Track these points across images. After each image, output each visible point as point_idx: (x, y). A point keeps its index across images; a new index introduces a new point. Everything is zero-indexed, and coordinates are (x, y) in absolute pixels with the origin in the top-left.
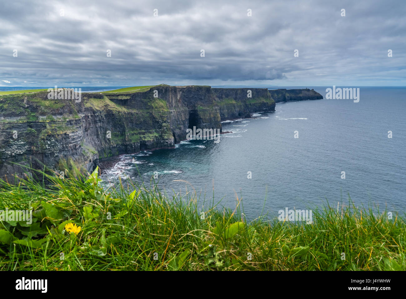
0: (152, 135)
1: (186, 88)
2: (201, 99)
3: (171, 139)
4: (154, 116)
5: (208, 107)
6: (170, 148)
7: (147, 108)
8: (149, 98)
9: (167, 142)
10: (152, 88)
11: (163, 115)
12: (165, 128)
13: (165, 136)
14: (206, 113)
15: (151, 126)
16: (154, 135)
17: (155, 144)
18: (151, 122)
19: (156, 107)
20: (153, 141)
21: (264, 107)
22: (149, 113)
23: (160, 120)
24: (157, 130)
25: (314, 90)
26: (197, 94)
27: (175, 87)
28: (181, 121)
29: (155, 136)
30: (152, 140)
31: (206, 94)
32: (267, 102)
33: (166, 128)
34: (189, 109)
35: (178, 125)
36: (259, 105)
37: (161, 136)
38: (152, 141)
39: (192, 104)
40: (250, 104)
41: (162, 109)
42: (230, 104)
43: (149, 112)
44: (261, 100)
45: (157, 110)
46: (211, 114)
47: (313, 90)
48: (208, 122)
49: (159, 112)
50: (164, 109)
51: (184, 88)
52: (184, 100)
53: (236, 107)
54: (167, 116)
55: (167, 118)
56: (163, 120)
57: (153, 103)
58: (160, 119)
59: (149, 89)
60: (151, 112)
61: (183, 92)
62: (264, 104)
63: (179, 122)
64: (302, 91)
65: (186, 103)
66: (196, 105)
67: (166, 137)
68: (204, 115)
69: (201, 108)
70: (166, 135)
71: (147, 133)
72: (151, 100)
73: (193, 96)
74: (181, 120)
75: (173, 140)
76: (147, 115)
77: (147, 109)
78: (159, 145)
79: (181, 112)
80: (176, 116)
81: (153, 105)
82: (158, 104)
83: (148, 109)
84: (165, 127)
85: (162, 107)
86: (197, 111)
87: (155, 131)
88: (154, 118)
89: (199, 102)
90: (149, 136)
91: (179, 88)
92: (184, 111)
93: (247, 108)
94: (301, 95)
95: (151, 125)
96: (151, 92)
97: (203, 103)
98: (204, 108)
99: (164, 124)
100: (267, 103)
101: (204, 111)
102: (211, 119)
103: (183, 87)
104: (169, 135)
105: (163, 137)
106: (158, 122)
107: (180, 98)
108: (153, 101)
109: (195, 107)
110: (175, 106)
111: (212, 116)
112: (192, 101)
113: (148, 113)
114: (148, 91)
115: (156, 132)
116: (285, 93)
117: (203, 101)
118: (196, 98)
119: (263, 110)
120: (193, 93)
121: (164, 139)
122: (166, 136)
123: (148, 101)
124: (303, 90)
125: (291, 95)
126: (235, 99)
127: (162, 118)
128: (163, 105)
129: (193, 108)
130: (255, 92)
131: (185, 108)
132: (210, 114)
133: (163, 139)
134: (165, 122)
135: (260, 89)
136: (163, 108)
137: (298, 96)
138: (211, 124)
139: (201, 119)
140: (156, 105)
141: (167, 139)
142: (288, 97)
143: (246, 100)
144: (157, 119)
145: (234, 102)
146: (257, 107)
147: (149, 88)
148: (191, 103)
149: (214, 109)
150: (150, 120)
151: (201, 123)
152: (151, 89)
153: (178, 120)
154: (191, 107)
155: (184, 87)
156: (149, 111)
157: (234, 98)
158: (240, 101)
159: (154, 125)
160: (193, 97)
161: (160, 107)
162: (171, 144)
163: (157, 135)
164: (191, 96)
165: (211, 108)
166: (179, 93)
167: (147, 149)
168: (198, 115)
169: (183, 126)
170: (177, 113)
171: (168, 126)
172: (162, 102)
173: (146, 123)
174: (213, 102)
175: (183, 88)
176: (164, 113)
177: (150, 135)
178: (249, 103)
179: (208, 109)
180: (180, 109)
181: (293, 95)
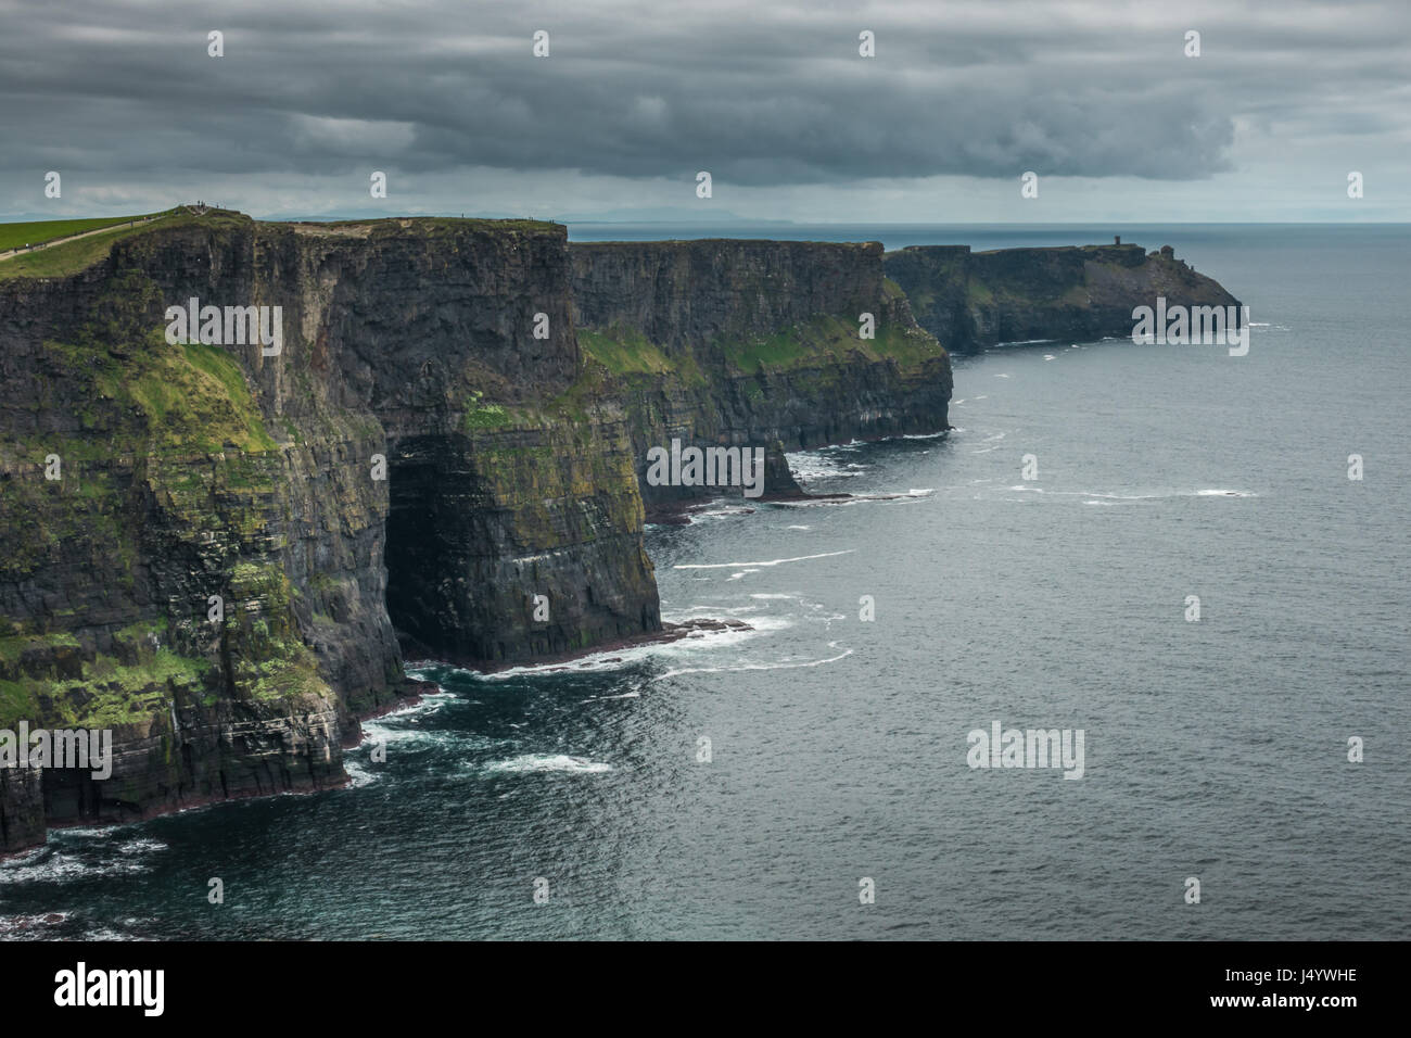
0: (142, 677)
1: (370, 241)
2: (491, 340)
3: (313, 709)
4: (161, 497)
5: (546, 410)
6: (302, 791)
7: (89, 424)
8: (104, 336)
9: (278, 737)
10: (126, 244)
11: (239, 491)
12: (253, 605)
13: (262, 683)
14: (532, 463)
15: (130, 594)
16: (161, 679)
17: (168, 756)
18: (126, 556)
19: (173, 418)
20: (158, 726)
21: (866, 403)
22: (104, 468)
23: (210, 538)
24: (184, 625)
25: (1177, 257)
26: (453, 293)
27: (292, 234)
28: (336, 538)
29: (170, 681)
30: (144, 718)
31: (534, 289)
32: (889, 355)
33: (266, 610)
34: (386, 425)
35: (314, 577)
36: (827, 381)
37: (223, 682)
38: (146, 731)
39: (413, 378)
40: (760, 377)
41: (224, 432)
42: (625, 378)
43: (104, 458)
44: (836, 339)
45: (177, 440)
46: (576, 472)
47: (1168, 251)
48: (553, 542)
49: (194, 463)
50: (236, 429)
51: (359, 244)
52: (355, 347)
53: (675, 406)
54: (267, 498)
55: (267, 513)
56: (233, 537)
57: (136, 377)
58: (207, 526)
59: (104, 252)
60: (124, 460)
61: (349, 276)
62: (862, 375)
63: (322, 550)
64: (1087, 263)
65: (366, 373)
66: (450, 394)
67: (264, 692)
68: (523, 484)
69: (494, 416)
70: (265, 666)
71: (92, 661)
72: (120, 348)
73: (424, 310)
74: (335, 525)
75: (333, 715)
76: (94, 491)
77: (89, 431)
78: (201, 767)
79: (335, 459)
80: (307, 492)
81: (138, 394)
82: (182, 384)
83: (98, 433)
84: (254, 595)
85: (224, 412)
86: (461, 440)
87: (166, 639)
88: (157, 515)
89: (476, 369)
90: (113, 686)
91: (317, 240)
92: (358, 443)
93: (739, 413)
94: (1082, 298)
95: (129, 580)
96: (115, 282)
97: (509, 371)
98: (517, 420)
99: (245, 571)
100: (889, 365)
101: (518, 441)
102: (572, 512)
103: (347, 233)
104: (290, 671)
105: (244, 693)
106: (190, 554)
107: (324, 329)
108: (141, 356)
109: (442, 407)
110: (290, 401)
111: (583, 485)
112: (418, 353)
113: (103, 476)
114: (92, 269)
115: (179, 643)
116: (958, 280)
117: (506, 352)
118: (447, 326)
119: (860, 431)
120: (423, 282)
121: (250, 712)
122: (265, 675)
123: (99, 365)
124: (1094, 254)
125: (1008, 296)
126: (657, 333)
127: (222, 516)
128: (225, 396)
129: (420, 418)
130: (787, 276)
131: (359, 418)
132: (565, 465)
133: (245, 710)
134: (249, 551)
135: (820, 246)
136: (227, 426)
137: (1059, 304)
138: (574, 560)
139: (494, 511)
140: (172, 394)
141: (277, 711)
142: (985, 310)
143: (721, 338)
144: (184, 524)
145: (654, 361)
146: (811, 402)
147: (101, 239)
148: (407, 371)
149: (595, 421)
150: (122, 536)
151: (496, 555)
152: (115, 251)
153: (320, 533)
154: (401, 405)
155: (355, 233)
156: (105, 451)
157: (648, 331)
158: (689, 349)
159: (156, 579)
160: (424, 318)
161: (203, 417)
162: (309, 752)
163: (185, 675)
164: (411, 314)
165: (569, 419)
166: (317, 287)
167: (103, 813)
168: (468, 481)
169: (354, 582)
170: (307, 467)
171: (273, 585)
172: (216, 371)
173: (88, 569)
174: (579, 360)
175: (348, 242)
176: (245, 467)
177: (122, 675)
178: (750, 370)
179: (549, 422)
180: (327, 430)
181: (1018, 301)
